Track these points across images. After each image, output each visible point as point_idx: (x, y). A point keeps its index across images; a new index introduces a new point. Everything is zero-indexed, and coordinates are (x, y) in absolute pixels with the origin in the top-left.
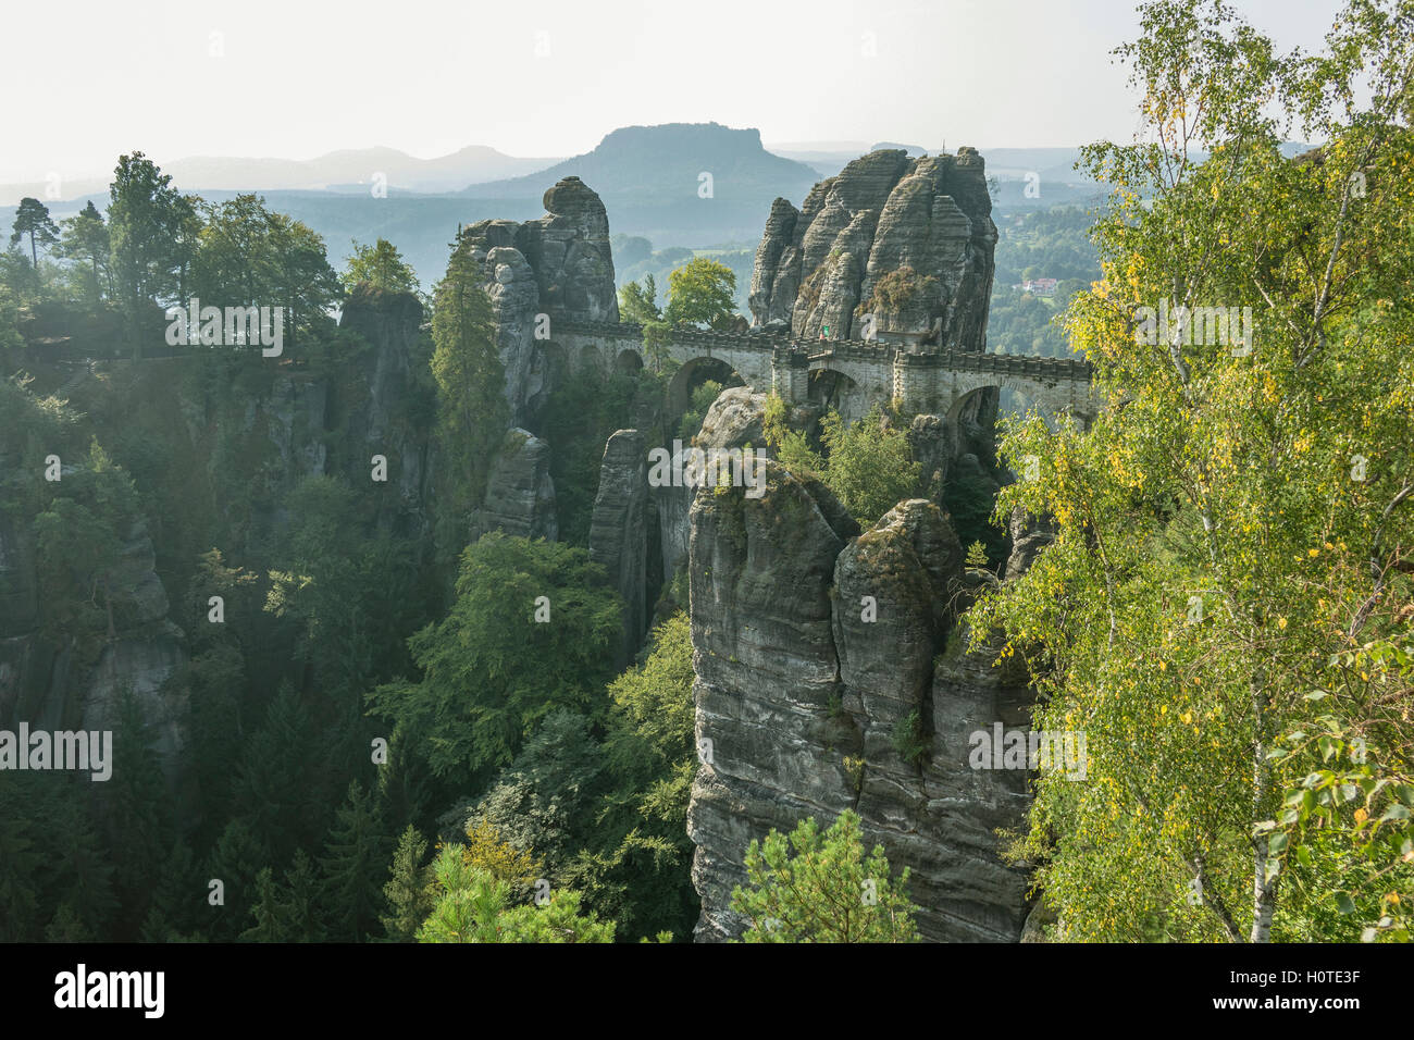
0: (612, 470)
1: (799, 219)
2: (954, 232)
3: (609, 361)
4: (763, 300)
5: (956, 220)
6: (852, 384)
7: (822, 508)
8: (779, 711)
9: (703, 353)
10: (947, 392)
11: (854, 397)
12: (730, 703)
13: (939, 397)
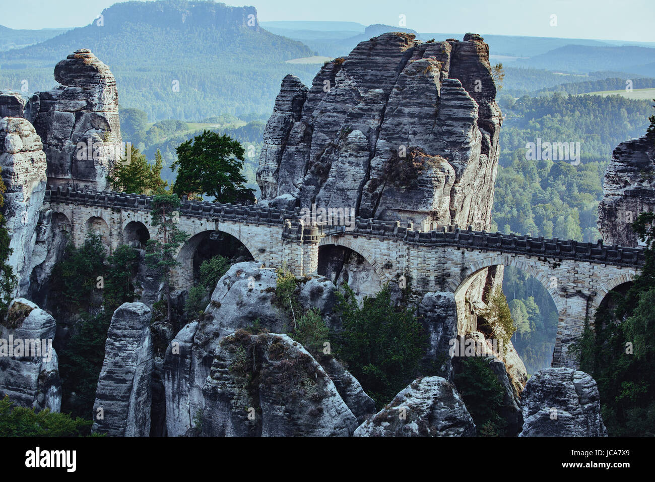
0: (117, 344)
1: (310, 96)
2: (461, 113)
3: (115, 233)
4: (271, 174)
5: (463, 103)
6: (361, 260)
7: (337, 385)
9: (211, 226)
10: (456, 271)
11: (363, 273)
13: (449, 275)
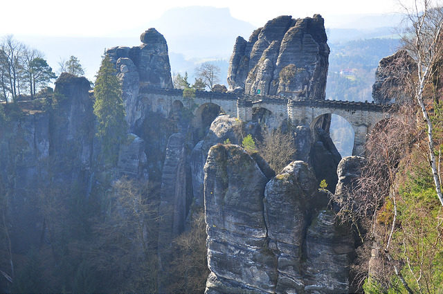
0: (171, 151)
1: (247, 45)
2: (312, 50)
3: (169, 105)
4: (233, 79)
5: (313, 45)
6: (270, 113)
7: (259, 165)
8: (242, 249)
9: (208, 101)
10: (310, 116)
11: (272, 119)
12: (222, 247)
13: (307, 118)
